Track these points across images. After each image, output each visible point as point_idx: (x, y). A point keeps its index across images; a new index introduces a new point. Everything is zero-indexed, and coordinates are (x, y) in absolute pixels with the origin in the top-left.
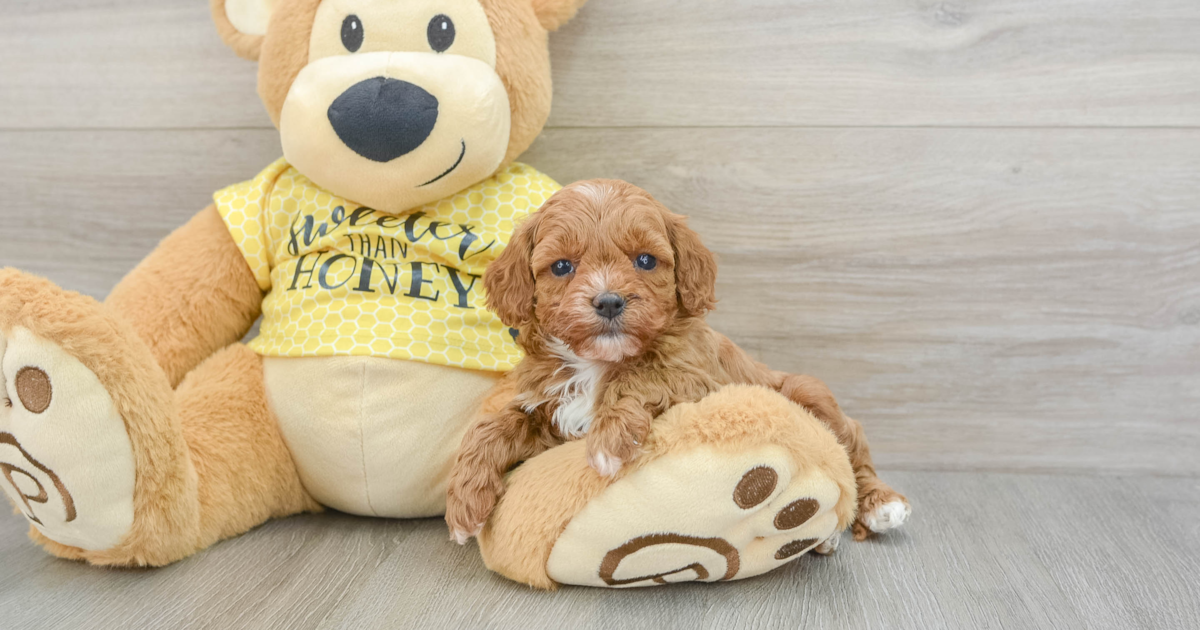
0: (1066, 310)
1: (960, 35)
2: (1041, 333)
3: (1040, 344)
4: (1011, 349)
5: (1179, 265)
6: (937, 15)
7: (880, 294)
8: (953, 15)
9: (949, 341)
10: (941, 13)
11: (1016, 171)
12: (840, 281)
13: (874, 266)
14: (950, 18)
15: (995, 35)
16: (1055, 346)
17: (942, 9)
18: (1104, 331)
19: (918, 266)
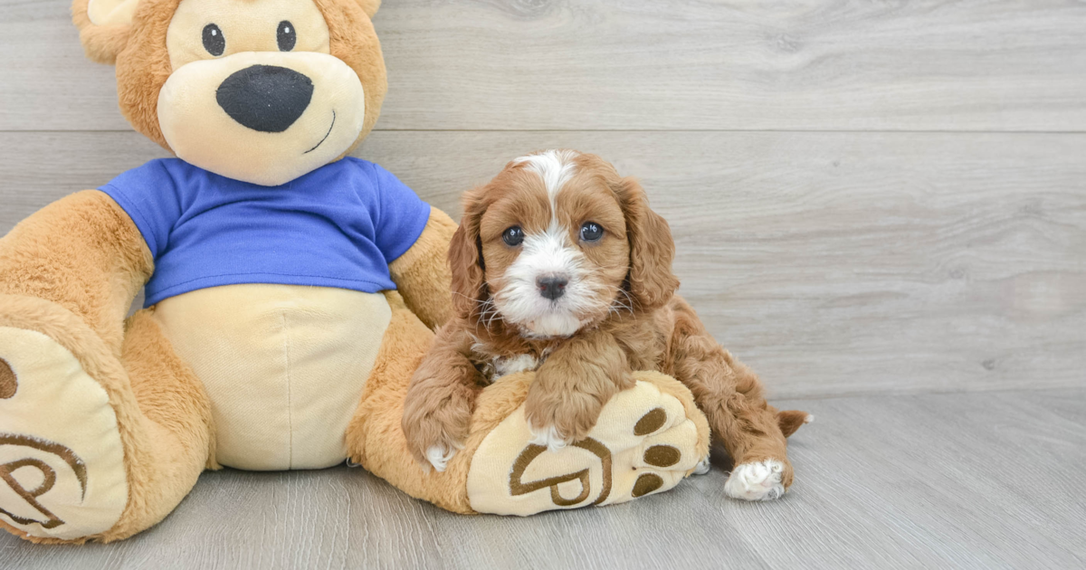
0: (871, 271)
1: (795, 60)
2: (853, 289)
3: (853, 297)
4: (832, 302)
5: (950, 234)
6: (779, 44)
7: (736, 262)
8: (790, 43)
9: (787, 298)
10: (781, 42)
11: (835, 164)
12: (705, 253)
13: (730, 240)
14: (788, 46)
15: (820, 60)
16: (863, 299)
17: (783, 39)
18: (898, 286)
19: (764, 240)
